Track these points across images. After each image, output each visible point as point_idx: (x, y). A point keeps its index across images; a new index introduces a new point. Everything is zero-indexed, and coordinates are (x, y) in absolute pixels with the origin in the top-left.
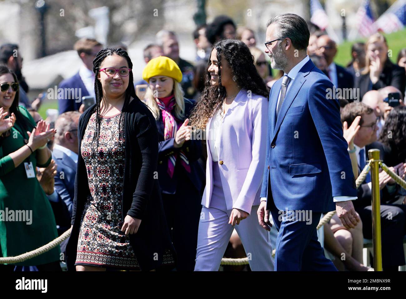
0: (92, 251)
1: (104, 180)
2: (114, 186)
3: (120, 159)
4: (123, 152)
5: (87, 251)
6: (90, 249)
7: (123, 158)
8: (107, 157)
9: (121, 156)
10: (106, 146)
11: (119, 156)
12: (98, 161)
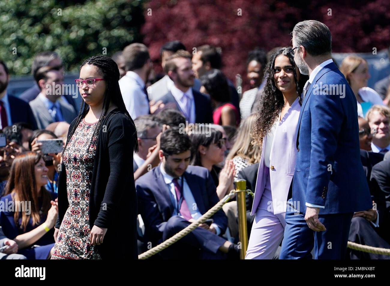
0: (62, 255)
1: (76, 185)
2: (84, 192)
3: (90, 165)
4: (93, 160)
5: (57, 254)
6: (61, 253)
7: (93, 165)
8: (80, 163)
9: (91, 163)
10: (79, 152)
11: (89, 163)
12: (73, 166)
